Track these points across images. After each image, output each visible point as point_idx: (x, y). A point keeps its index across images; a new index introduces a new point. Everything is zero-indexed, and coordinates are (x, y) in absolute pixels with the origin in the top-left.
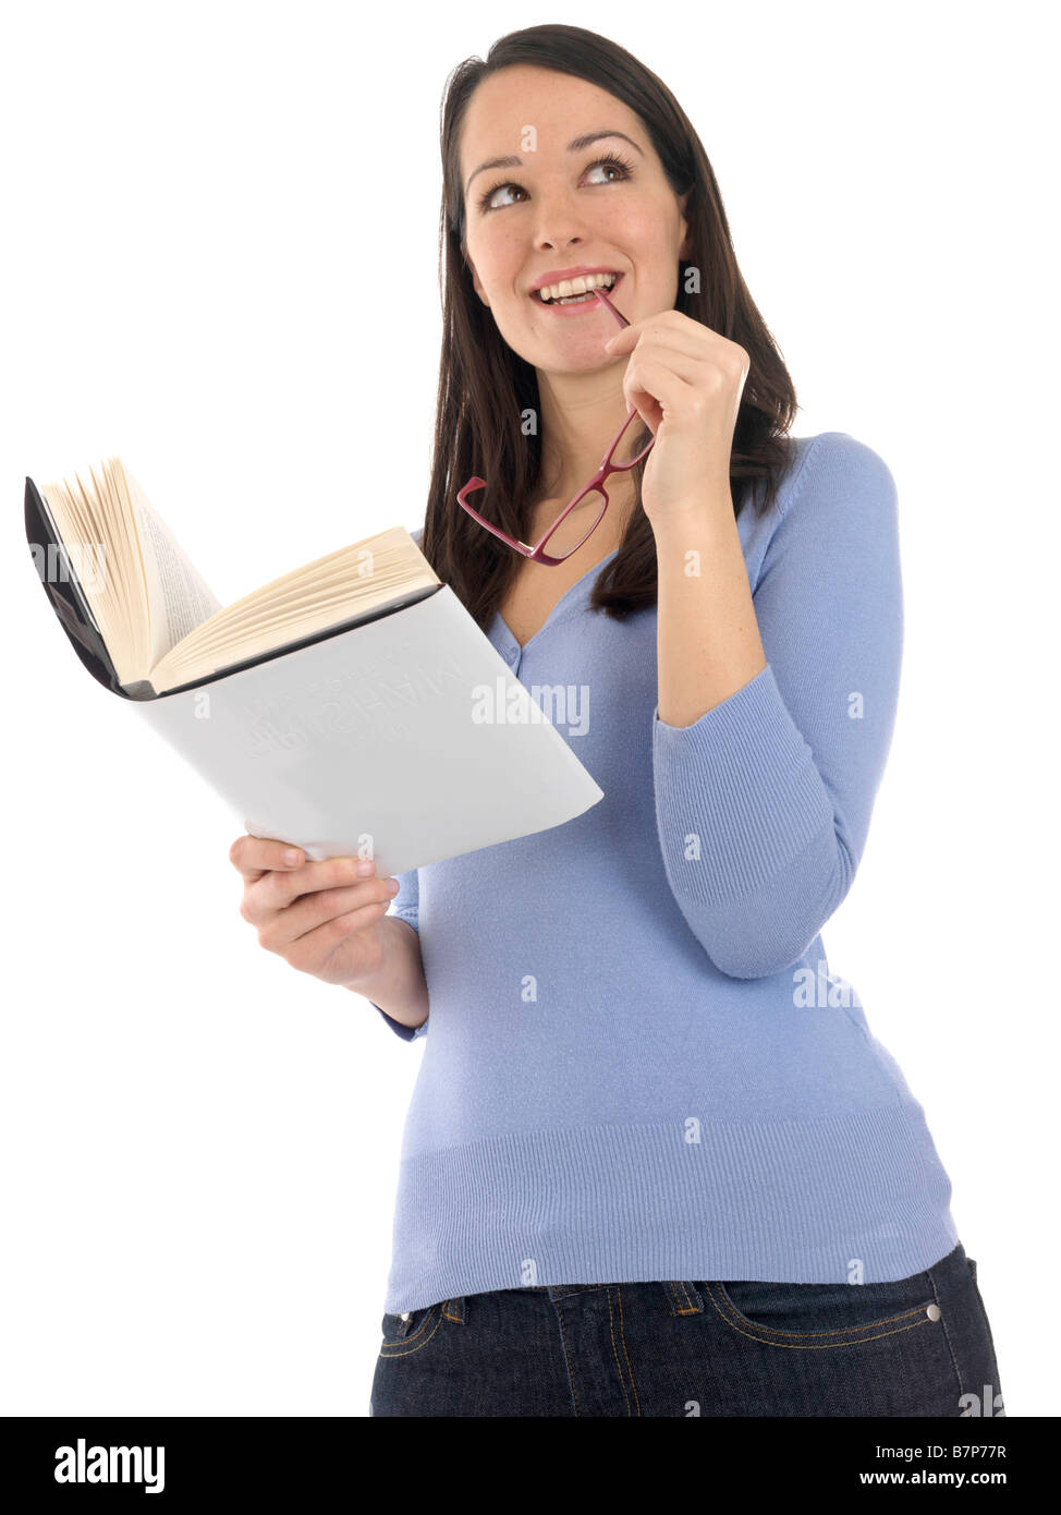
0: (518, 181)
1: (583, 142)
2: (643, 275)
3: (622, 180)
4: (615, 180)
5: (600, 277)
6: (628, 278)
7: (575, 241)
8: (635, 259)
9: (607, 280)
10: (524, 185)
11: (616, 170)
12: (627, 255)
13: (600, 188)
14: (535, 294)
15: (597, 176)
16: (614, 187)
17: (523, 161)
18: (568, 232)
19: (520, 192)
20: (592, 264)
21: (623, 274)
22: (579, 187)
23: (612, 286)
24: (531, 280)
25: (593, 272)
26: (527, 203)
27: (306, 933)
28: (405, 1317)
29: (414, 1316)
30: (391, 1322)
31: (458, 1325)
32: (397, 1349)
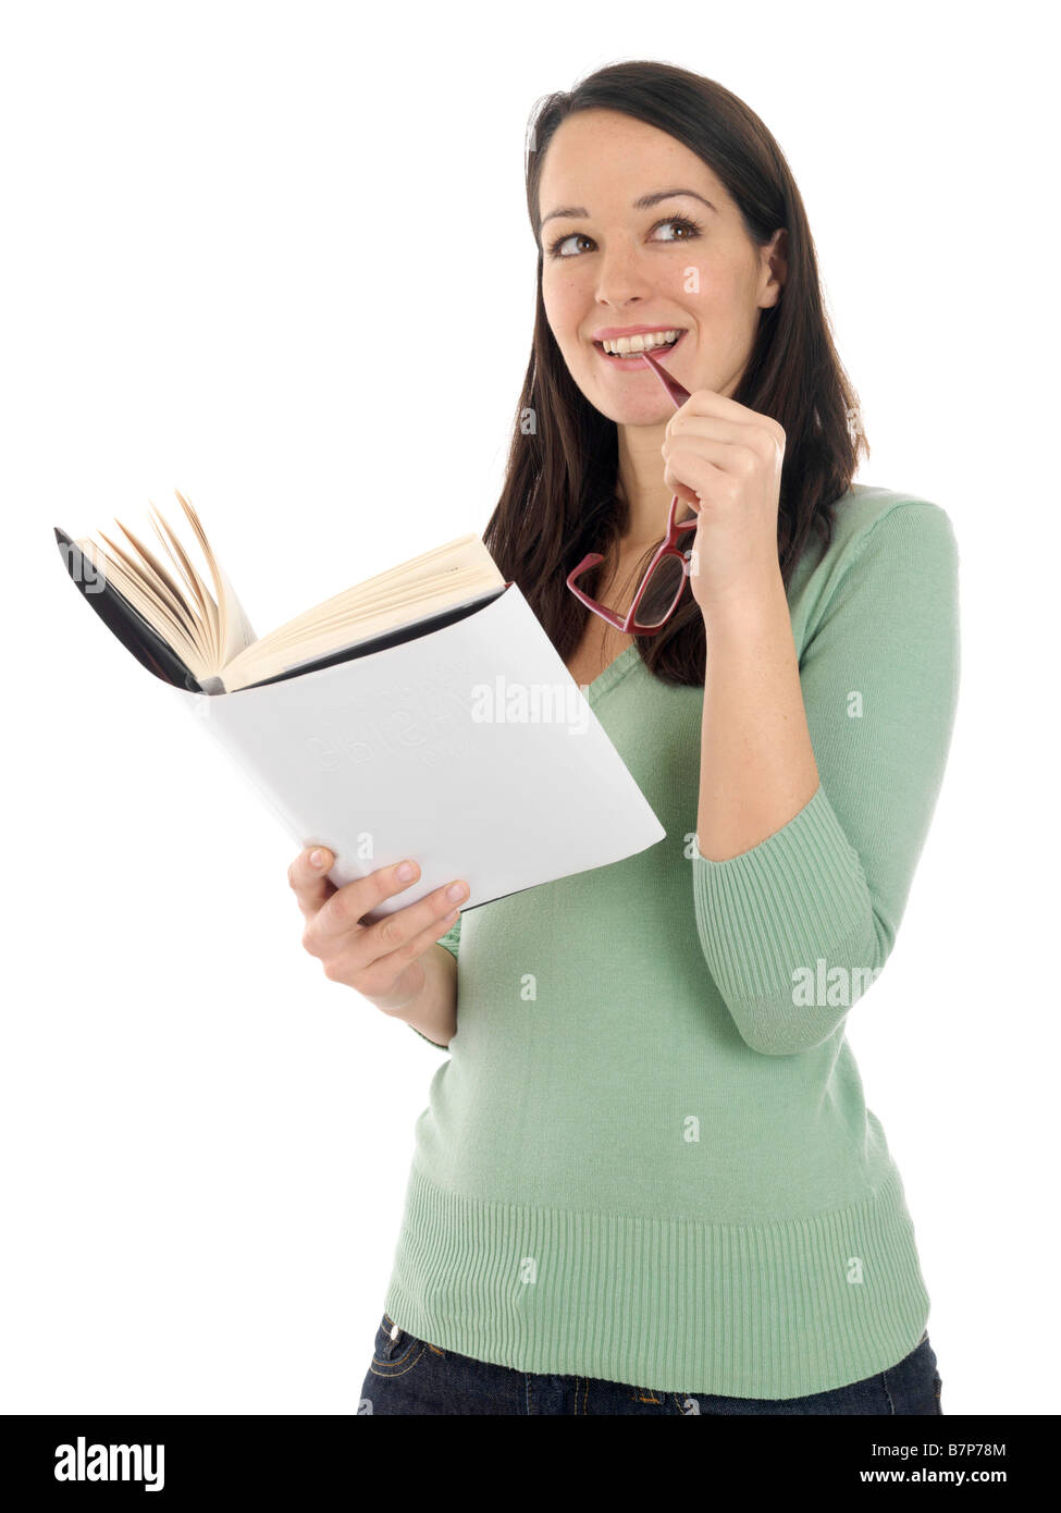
0: (585, 232)
1: (651, 200)
2: (706, 334)
3: (691, 237)
4: (684, 237)
5: (660, 335)
6: (692, 333)
7: (635, 299)
8: (700, 319)
9: (670, 336)
10: (591, 235)
11: (685, 229)
12: (692, 314)
13: (666, 247)
14: (598, 345)
15: (666, 233)
16: (682, 245)
17: (591, 214)
18: (626, 292)
19: (589, 243)
20: (652, 323)
21: (687, 331)
22: (646, 242)
23: (673, 344)
24: (595, 331)
25: (654, 331)
26: (594, 253)
27: (378, 960)
28: (394, 1335)
29: (403, 1336)
30: (382, 1338)
31: (440, 1357)
32: (385, 1370)
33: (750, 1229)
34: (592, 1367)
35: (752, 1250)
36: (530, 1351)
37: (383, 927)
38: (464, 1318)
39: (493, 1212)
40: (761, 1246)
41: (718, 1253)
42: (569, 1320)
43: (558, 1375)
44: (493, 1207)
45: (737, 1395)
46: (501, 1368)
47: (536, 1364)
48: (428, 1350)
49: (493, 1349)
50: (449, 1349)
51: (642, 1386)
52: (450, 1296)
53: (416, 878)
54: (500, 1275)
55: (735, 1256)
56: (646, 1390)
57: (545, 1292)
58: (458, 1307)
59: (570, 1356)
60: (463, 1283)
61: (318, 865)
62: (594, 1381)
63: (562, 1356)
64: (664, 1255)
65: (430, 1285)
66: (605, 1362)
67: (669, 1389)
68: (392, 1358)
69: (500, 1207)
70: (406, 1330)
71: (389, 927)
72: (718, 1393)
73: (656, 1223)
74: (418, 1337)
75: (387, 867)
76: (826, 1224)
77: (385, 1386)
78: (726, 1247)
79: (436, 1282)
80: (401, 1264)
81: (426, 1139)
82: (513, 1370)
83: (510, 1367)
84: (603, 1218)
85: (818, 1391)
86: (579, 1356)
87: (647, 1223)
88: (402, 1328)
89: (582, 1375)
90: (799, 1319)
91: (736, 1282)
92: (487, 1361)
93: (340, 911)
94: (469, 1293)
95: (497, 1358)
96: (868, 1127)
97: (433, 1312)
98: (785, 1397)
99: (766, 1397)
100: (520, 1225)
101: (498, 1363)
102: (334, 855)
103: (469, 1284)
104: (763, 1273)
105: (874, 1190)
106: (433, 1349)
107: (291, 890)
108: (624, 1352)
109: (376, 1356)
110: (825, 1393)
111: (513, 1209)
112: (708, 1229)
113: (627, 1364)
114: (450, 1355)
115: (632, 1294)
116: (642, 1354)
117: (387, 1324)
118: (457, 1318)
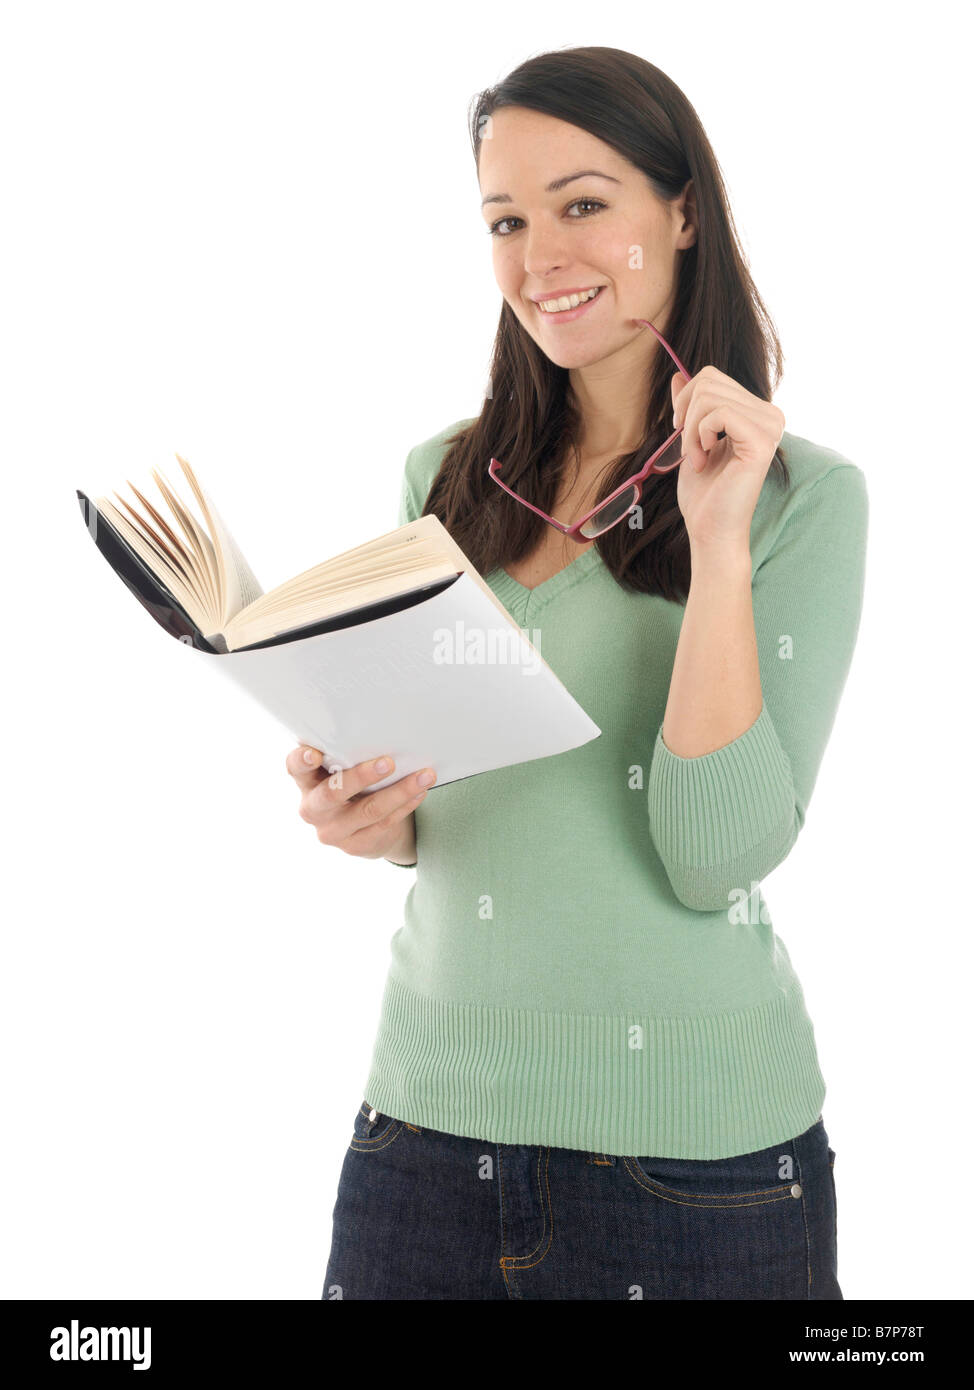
1: (560, 184)
2: (621, 288)
5: (583, 294)
6: (609, 289)
7: (555, 268)
8: (613, 276)
9: (590, 294)
13: (581, 218)
17: (514, 197)
21: (605, 288)
22: (562, 218)
27: (360, 830)
28: (372, 1117)
29: (381, 1117)
30: (361, 1121)
31: (416, 1135)
32: (365, 1146)
33: (687, 1021)
34: (555, 1137)
35: (689, 1038)
36: (501, 1127)
37: (365, 806)
38: (440, 1101)
39: (467, 1014)
40: (696, 1035)
41: (660, 1041)
42: (535, 1100)
43: (525, 1146)
44: (467, 1009)
45: (676, 1157)
46: (475, 1140)
47: (507, 1136)
48: (405, 1128)
49: (467, 1124)
50: (426, 1126)
51: (597, 1151)
52: (429, 1083)
53: (392, 770)
54: (474, 1065)
55: (675, 1043)
56: (601, 1154)
57: (515, 1077)
58: (435, 1092)
59: (536, 1129)
60: (441, 1072)
61: (310, 763)
62: (556, 1149)
63: (529, 1129)
64: (615, 1044)
65: (410, 1074)
66: (566, 1132)
67: (620, 1153)
68: (371, 1136)
69: (473, 1009)
70: (384, 1113)
71: (370, 805)
72: (660, 1155)
73: (608, 1019)
74: (397, 1118)
75: (369, 761)
76: (748, 1017)
77: (365, 1160)
78: (667, 1037)
79: (416, 1071)
80: (380, 1058)
81: (402, 952)
82: (486, 1142)
83: (483, 1139)
84: (564, 1016)
85: (742, 1154)
86: (544, 1129)
87: (601, 1019)
88: (380, 1111)
89: (545, 1145)
90: (727, 1094)
91: (676, 1064)
92: (461, 1135)
93: (329, 794)
94: (445, 1080)
95: (472, 1132)
96: (776, 946)
97: (412, 1097)
98: (716, 1158)
99: (700, 1158)
100: (492, 1024)
101: (472, 1137)
102: (322, 754)
103: (446, 1073)
104: (698, 1056)
105: (785, 991)
106: (409, 1127)
107: (290, 776)
108: (582, 1124)
109: (355, 1135)
110: (747, 1155)
111: (485, 1010)
112: (652, 1022)
113: (586, 1133)
114: (426, 1132)
115: (589, 1078)
116: (598, 1126)
117: (366, 1109)
118: (434, 1101)
